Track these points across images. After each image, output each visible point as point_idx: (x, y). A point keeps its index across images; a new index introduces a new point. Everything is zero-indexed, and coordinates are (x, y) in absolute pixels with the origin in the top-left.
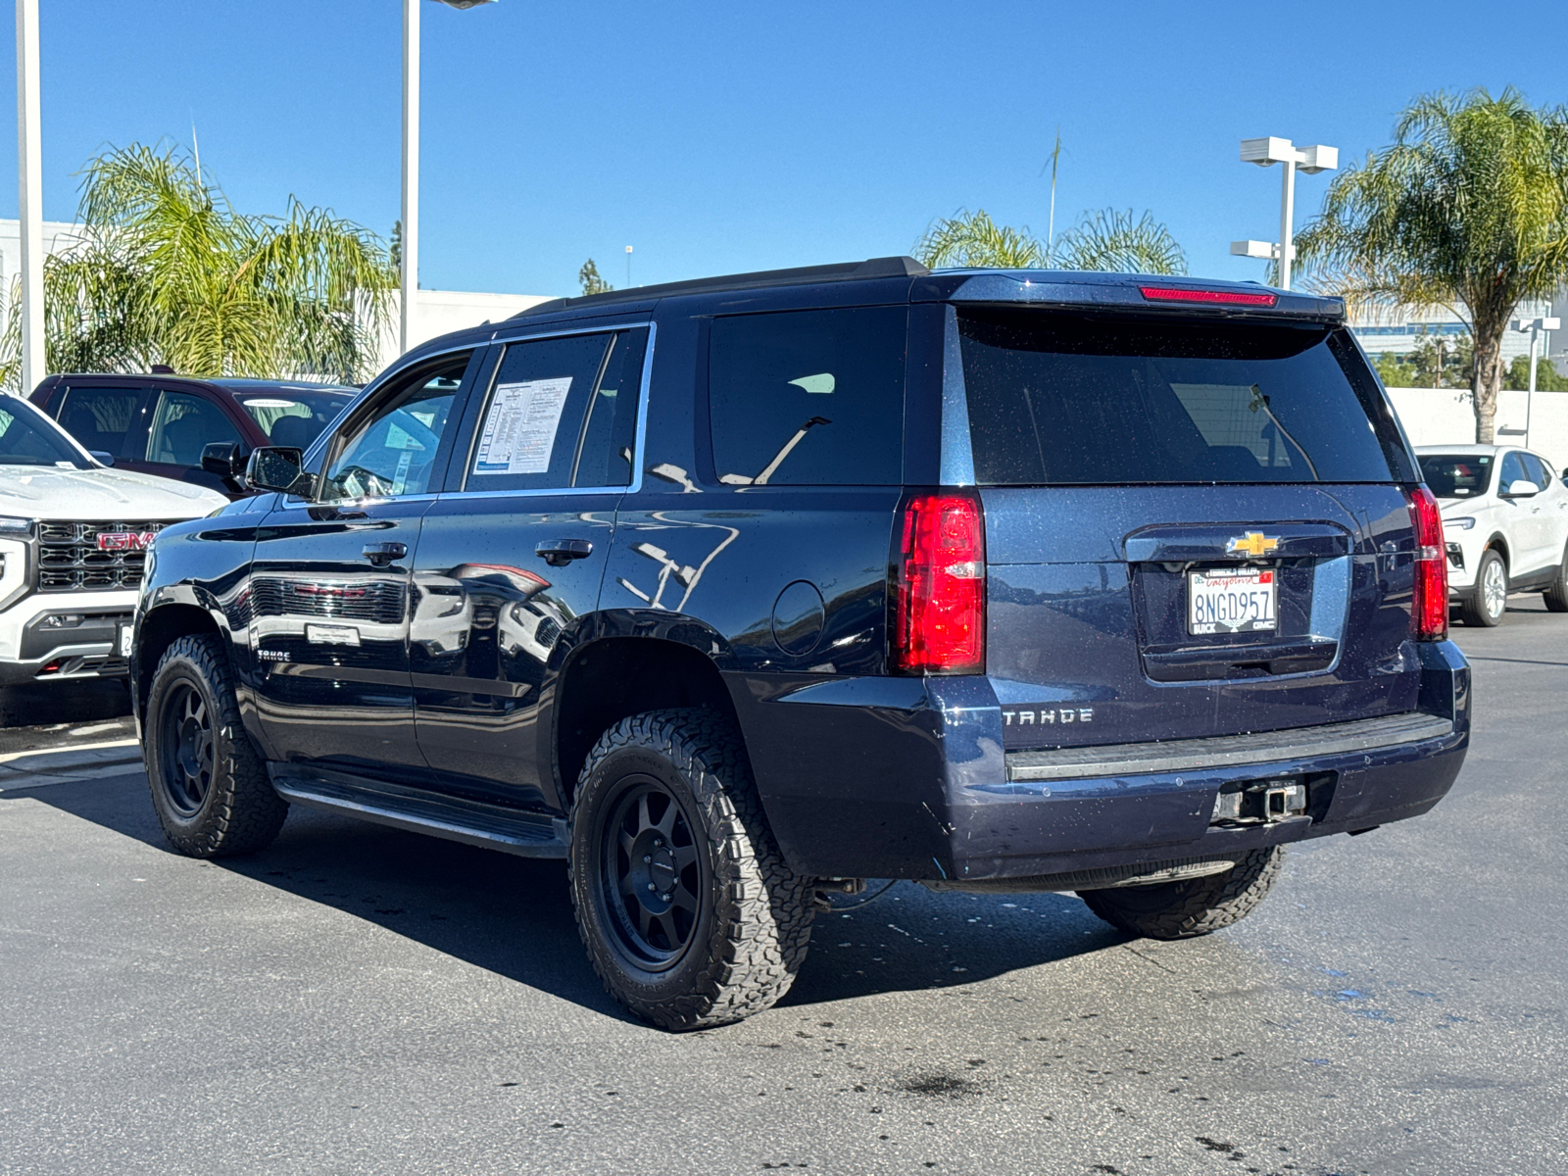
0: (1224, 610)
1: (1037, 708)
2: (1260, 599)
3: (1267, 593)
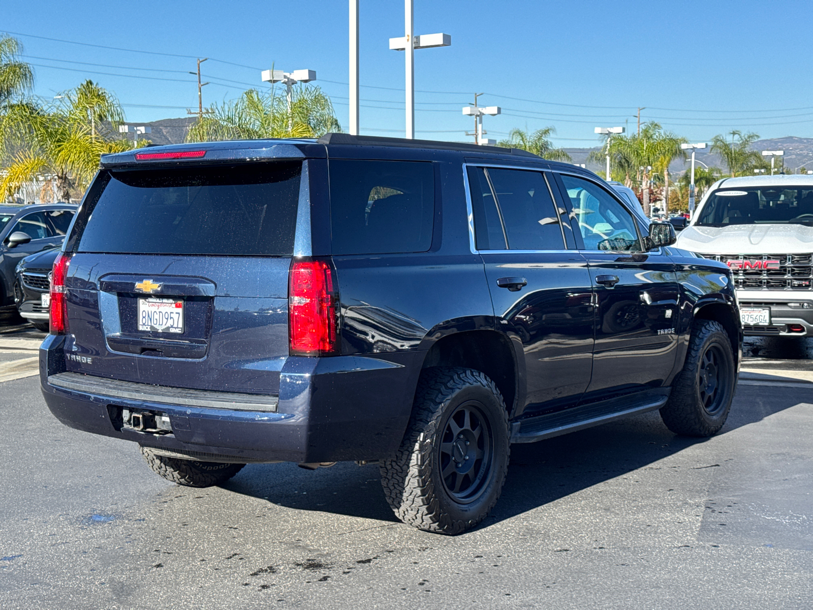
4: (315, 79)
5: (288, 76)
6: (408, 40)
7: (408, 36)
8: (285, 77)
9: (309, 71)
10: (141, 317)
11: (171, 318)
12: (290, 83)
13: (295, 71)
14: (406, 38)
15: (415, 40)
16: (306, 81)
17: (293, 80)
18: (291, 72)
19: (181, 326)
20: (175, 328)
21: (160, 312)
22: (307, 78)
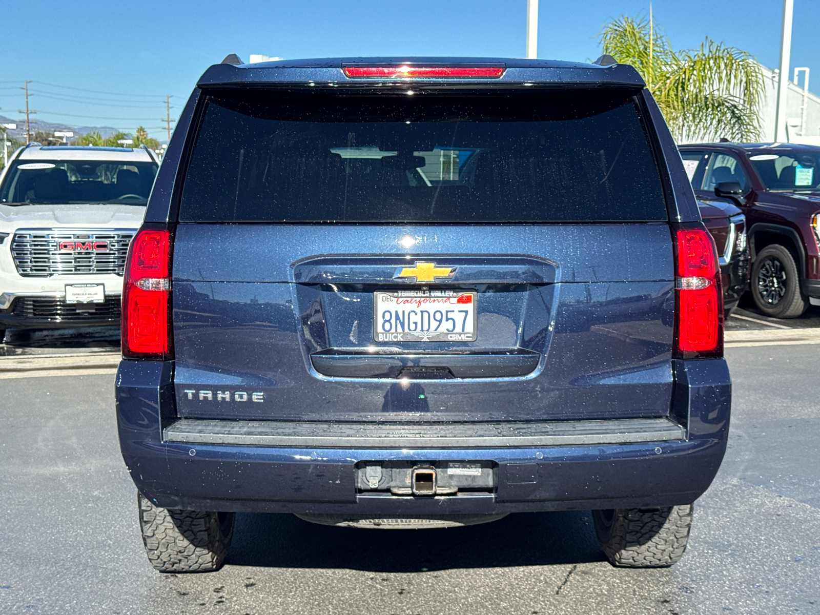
0: (416, 323)
1: (215, 389)
2: (459, 318)
3: (466, 312)
10: (380, 321)
11: (447, 319)
19: (472, 331)
20: (460, 334)
21: (422, 312)
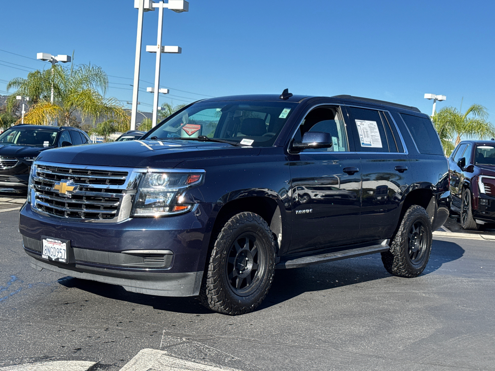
4: (70, 61)
5: (54, 58)
6: (158, 48)
7: (159, 45)
8: (52, 58)
9: (67, 56)
12: (54, 62)
13: (58, 55)
14: (157, 46)
15: (162, 48)
16: (64, 62)
17: (56, 60)
18: (56, 55)
22: (66, 60)
